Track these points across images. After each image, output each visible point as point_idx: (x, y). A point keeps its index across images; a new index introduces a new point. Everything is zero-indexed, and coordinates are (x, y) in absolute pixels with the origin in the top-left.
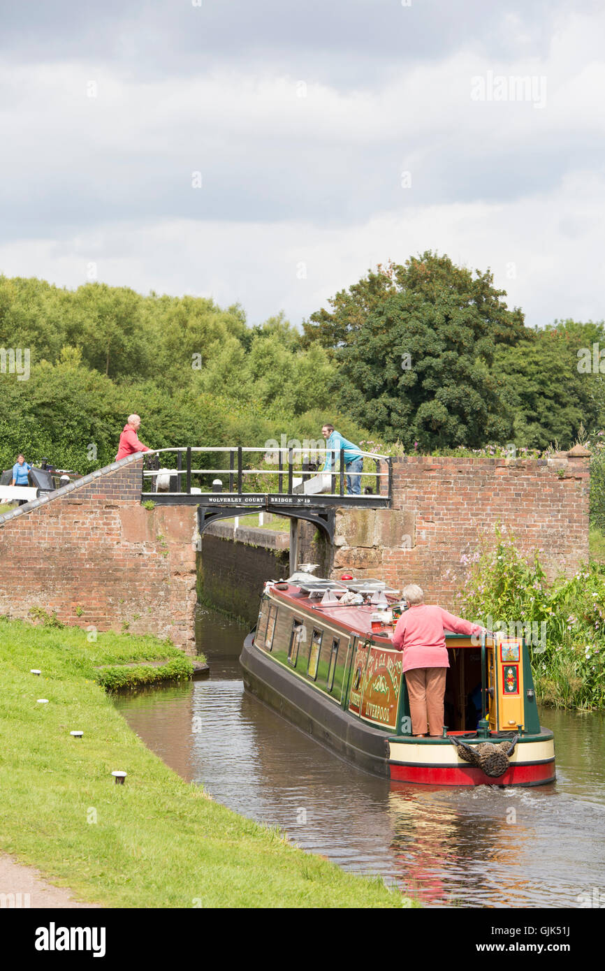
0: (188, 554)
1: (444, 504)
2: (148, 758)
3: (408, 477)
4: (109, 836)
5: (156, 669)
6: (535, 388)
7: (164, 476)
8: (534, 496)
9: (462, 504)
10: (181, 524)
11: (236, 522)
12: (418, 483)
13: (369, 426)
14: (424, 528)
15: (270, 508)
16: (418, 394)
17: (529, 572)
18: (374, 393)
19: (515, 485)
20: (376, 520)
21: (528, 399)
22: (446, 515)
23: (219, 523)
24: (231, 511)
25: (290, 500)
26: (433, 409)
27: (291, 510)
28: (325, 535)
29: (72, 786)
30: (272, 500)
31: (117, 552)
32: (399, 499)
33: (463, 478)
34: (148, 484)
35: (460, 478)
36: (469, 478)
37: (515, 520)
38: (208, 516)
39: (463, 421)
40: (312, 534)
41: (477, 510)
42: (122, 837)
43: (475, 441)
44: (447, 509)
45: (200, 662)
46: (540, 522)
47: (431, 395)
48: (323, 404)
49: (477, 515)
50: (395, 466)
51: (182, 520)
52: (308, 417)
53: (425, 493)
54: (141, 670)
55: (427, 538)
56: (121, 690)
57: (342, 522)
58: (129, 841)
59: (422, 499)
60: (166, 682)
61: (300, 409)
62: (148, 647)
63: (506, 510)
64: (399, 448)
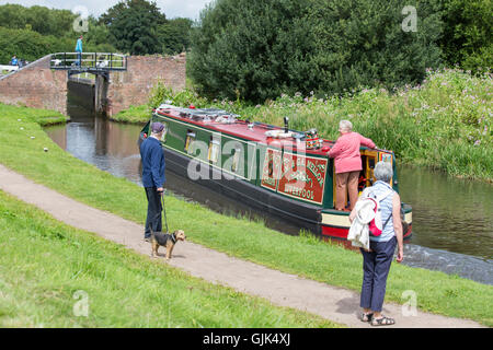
0: (65, 86)
2: (54, 145)
3: (132, 62)
4: (44, 166)
5: (55, 120)
6: (168, 37)
7: (58, 61)
11: (79, 76)
12: (135, 63)
13: (118, 49)
15: (89, 71)
16: (134, 39)
17: (168, 90)
18: (120, 39)
19: (164, 64)
20: (122, 74)
21: (167, 41)
23: (73, 76)
24: (78, 72)
25: (96, 69)
26: (137, 43)
27: (96, 73)
28: (106, 79)
29: (32, 152)
30: (90, 69)
31: (43, 85)
32: (129, 69)
34: (53, 64)
36: (150, 62)
37: (164, 75)
38: (70, 74)
39: (147, 46)
40: (102, 79)
42: (48, 166)
43: (151, 53)
45: (68, 118)
46: (171, 76)
47: (137, 39)
48: (104, 42)
50: (127, 59)
51: (63, 75)
52: (100, 46)
53: (137, 67)
54: (51, 120)
55: (137, 80)
56: (45, 126)
57: (111, 75)
58: (50, 167)
60: (58, 124)
61: (97, 43)
62: (53, 114)
63: (161, 72)
64: (128, 54)
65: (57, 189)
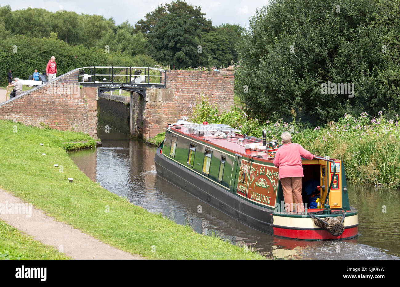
0: (94, 105)
1: (184, 87)
2: (80, 174)
3: (171, 77)
4: (67, 200)
5: (83, 144)
6: (216, 47)
7: (86, 77)
8: (215, 84)
9: (190, 87)
10: (92, 93)
11: (111, 93)
12: (175, 79)
13: (158, 60)
14: (177, 95)
15: (123, 88)
16: (175, 49)
17: (213, 110)
18: (160, 49)
19: (209, 80)
20: (160, 91)
21: (213, 51)
22: (185, 90)
23: (105, 93)
24: (110, 89)
25: (130, 85)
26: (180, 54)
27: (130, 89)
28: (142, 97)
29: (54, 183)
30: (124, 85)
31: (70, 103)
32: (168, 85)
33: (191, 78)
34: (80, 80)
35: (189, 78)
36: (193, 78)
37: (209, 92)
38: (101, 91)
39: (191, 59)
40: (138, 97)
41: (196, 88)
42: (71, 200)
43: (194, 66)
44: (185, 88)
45: (99, 141)
46: (217, 93)
47: (180, 49)
48: (142, 52)
49: (196, 90)
50: (167, 73)
51: (92, 92)
52: (137, 57)
53: (177, 83)
54: (78, 144)
55: (178, 98)
56: (71, 150)
57: (148, 93)
58: (74, 201)
59: (176, 85)
60: (87, 148)
61: (134, 54)
62: (81, 136)
63: (206, 89)
64: (168, 68)
65: (81, 227)
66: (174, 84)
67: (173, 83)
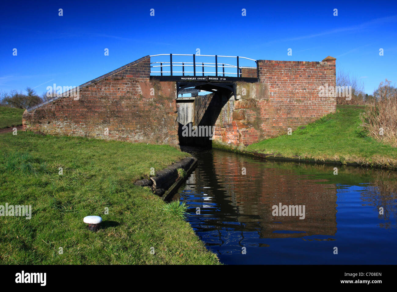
0: (173, 105)
1: (280, 81)
3: (266, 69)
8: (315, 77)
9: (287, 80)
10: (169, 90)
12: (270, 71)
14: (272, 91)
19: (308, 72)
20: (253, 87)
22: (281, 85)
25: (217, 79)
27: (217, 84)
30: (210, 78)
31: (140, 103)
32: (262, 78)
33: (287, 69)
36: (289, 69)
37: (308, 87)
38: (181, 86)
41: (293, 83)
44: (281, 83)
46: (318, 87)
49: (293, 85)
50: (259, 64)
51: (169, 88)
53: (272, 76)
55: (274, 95)
57: (239, 89)
59: (271, 78)
63: (304, 83)
66: (269, 78)
67: (268, 75)
